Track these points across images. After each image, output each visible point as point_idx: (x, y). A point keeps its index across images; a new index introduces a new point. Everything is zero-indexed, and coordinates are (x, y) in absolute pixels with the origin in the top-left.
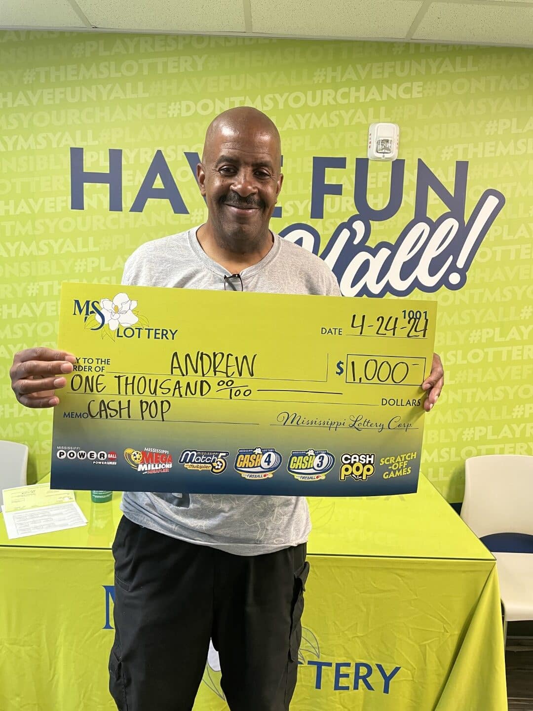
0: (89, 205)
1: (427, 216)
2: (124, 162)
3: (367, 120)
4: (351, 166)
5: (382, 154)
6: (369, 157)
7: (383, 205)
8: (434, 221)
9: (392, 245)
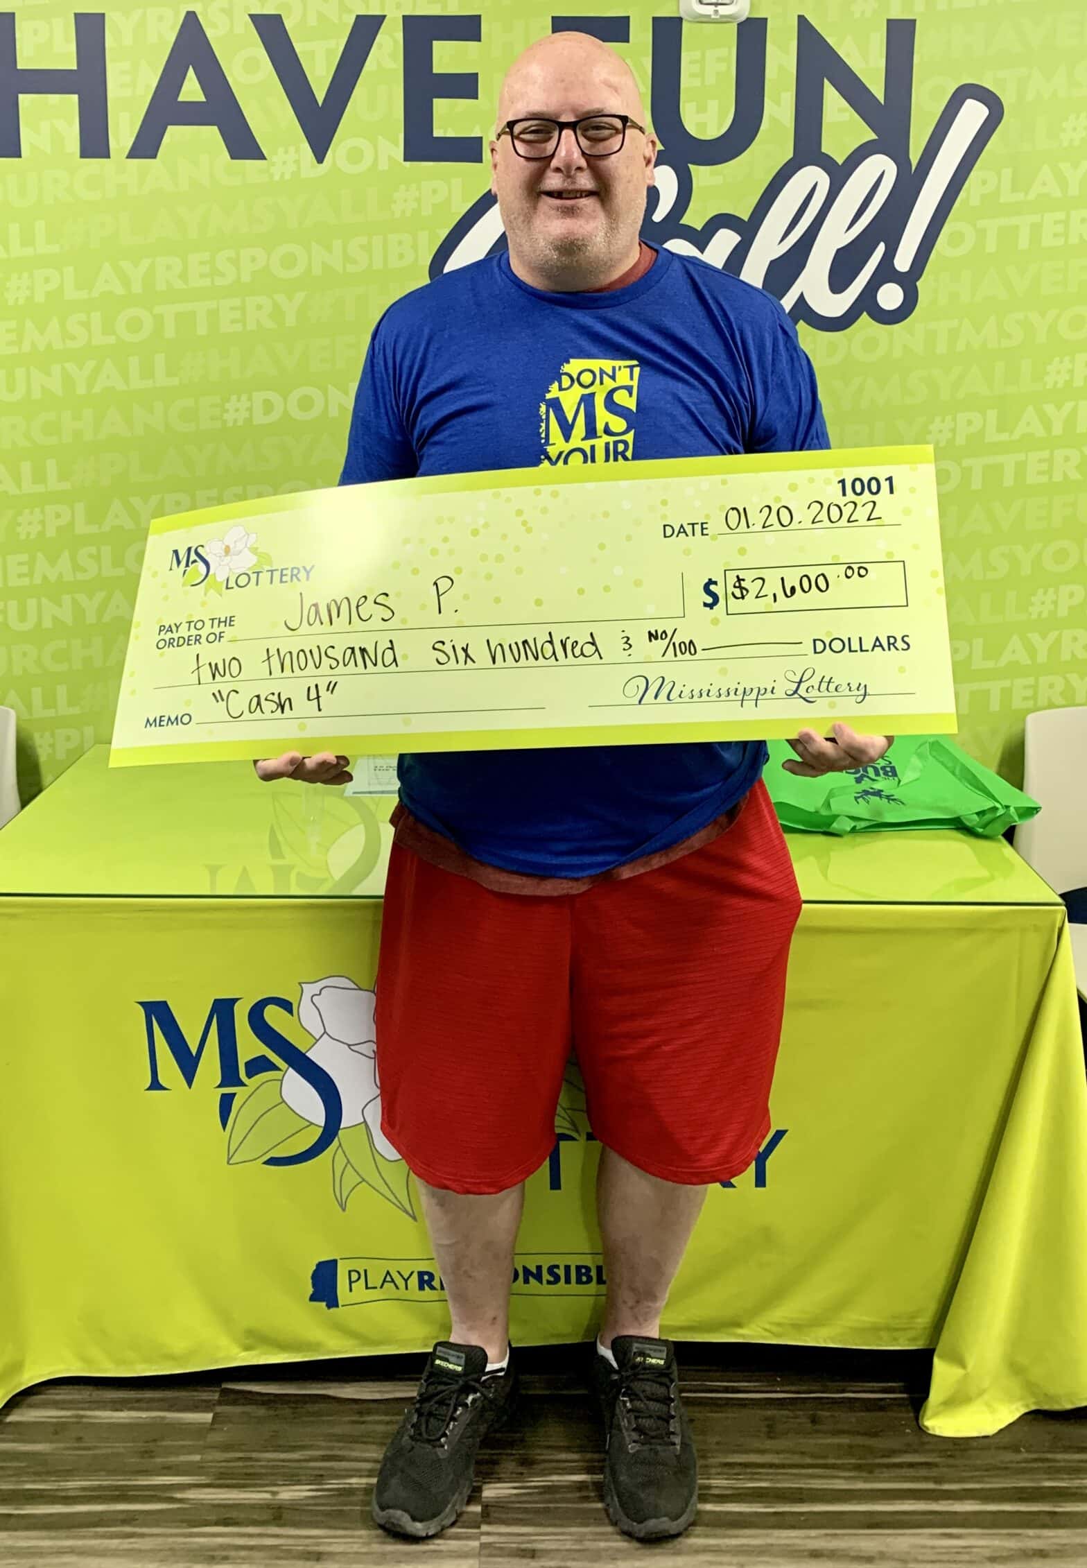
0: (32, 145)
1: (823, 150)
2: (110, 43)
4: (641, 35)
5: (713, 7)
6: (682, 14)
7: (720, 125)
8: (840, 162)
9: (742, 220)
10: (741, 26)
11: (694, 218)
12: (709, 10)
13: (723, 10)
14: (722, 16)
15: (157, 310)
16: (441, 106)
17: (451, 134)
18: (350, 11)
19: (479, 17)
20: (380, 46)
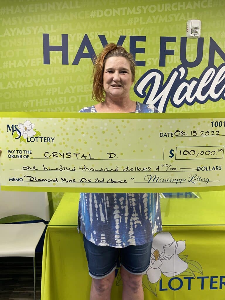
0: (52, 62)
1: (214, 65)
2: (69, 40)
3: (186, 18)
4: (178, 41)
5: (194, 35)
6: (187, 36)
7: (194, 60)
8: (218, 67)
9: (198, 79)
10: (198, 39)
11: (188, 78)
12: (193, 35)
13: (196, 35)
14: (196, 37)
15: (77, 96)
16: (137, 55)
17: (139, 60)
18: (119, 35)
19: (146, 36)
20: (125, 42)
